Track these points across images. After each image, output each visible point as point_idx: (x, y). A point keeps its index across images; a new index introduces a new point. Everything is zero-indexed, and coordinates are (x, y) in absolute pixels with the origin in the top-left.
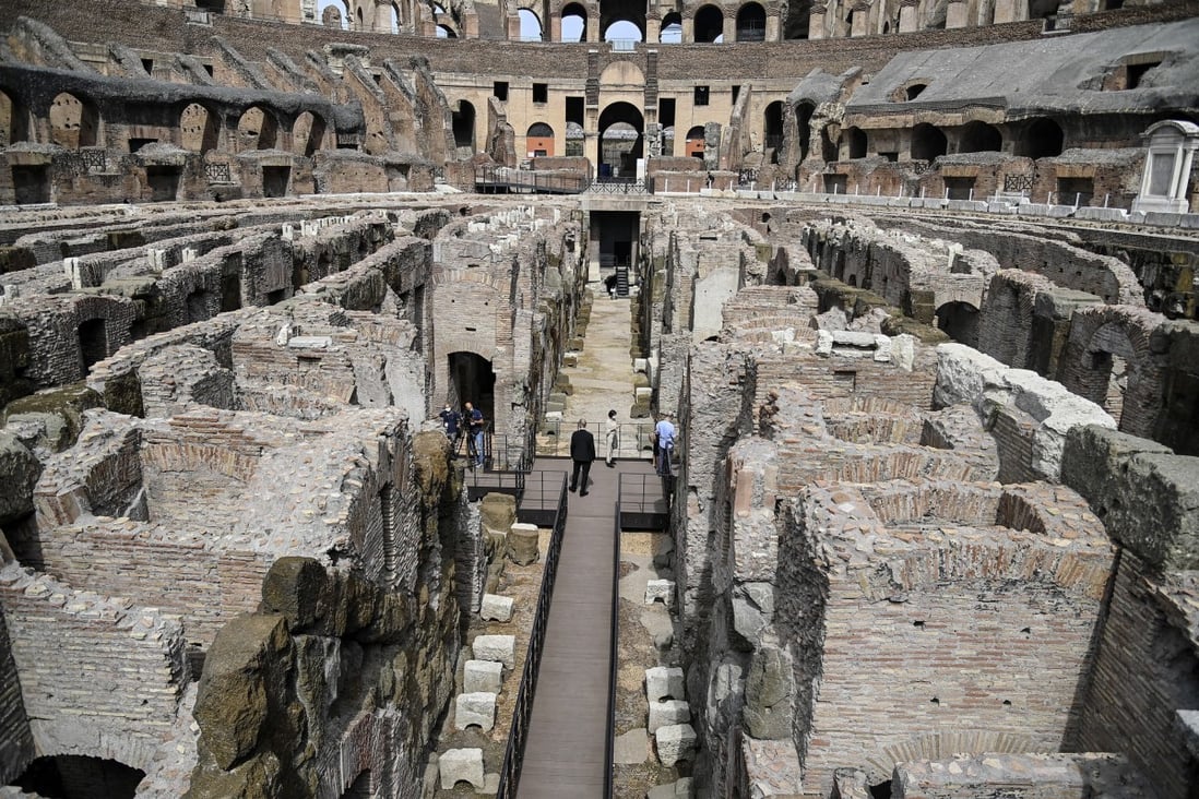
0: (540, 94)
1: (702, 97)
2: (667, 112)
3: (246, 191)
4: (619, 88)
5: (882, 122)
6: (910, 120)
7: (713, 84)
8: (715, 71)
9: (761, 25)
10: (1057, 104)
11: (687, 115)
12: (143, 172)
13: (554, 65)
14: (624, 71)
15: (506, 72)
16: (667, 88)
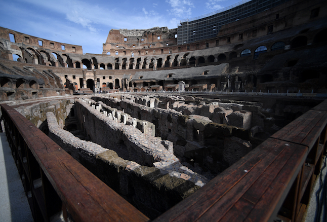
0: (74, 77)
1: (104, 78)
2: (98, 80)
3: (29, 97)
4: (89, 76)
5: (139, 82)
6: (143, 81)
7: (106, 76)
8: (106, 74)
9: (112, 67)
10: (162, 79)
11: (102, 81)
12: (6, 94)
13: (76, 72)
14: (90, 73)
15: (66, 73)
16: (98, 77)
